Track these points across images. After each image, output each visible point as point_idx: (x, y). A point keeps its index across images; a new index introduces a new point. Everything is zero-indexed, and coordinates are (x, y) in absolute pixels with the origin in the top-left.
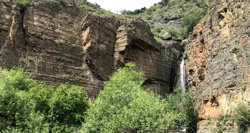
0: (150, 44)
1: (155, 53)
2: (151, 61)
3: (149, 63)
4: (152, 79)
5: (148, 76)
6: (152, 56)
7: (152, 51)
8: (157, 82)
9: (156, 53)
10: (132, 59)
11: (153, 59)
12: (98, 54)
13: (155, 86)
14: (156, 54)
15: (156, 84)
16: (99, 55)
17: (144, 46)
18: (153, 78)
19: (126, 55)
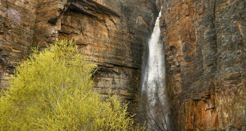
0: (102, 5)
1: (111, 20)
2: (106, 34)
3: (103, 37)
4: (110, 66)
5: (102, 60)
6: (107, 25)
7: (107, 16)
8: (117, 70)
9: (114, 20)
10: (72, 33)
11: (108, 30)
12: (7, 27)
13: (116, 76)
14: (113, 22)
15: (117, 73)
16: (9, 29)
17: (91, 8)
18: (111, 64)
19: (60, 27)
